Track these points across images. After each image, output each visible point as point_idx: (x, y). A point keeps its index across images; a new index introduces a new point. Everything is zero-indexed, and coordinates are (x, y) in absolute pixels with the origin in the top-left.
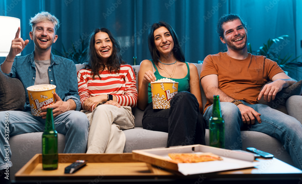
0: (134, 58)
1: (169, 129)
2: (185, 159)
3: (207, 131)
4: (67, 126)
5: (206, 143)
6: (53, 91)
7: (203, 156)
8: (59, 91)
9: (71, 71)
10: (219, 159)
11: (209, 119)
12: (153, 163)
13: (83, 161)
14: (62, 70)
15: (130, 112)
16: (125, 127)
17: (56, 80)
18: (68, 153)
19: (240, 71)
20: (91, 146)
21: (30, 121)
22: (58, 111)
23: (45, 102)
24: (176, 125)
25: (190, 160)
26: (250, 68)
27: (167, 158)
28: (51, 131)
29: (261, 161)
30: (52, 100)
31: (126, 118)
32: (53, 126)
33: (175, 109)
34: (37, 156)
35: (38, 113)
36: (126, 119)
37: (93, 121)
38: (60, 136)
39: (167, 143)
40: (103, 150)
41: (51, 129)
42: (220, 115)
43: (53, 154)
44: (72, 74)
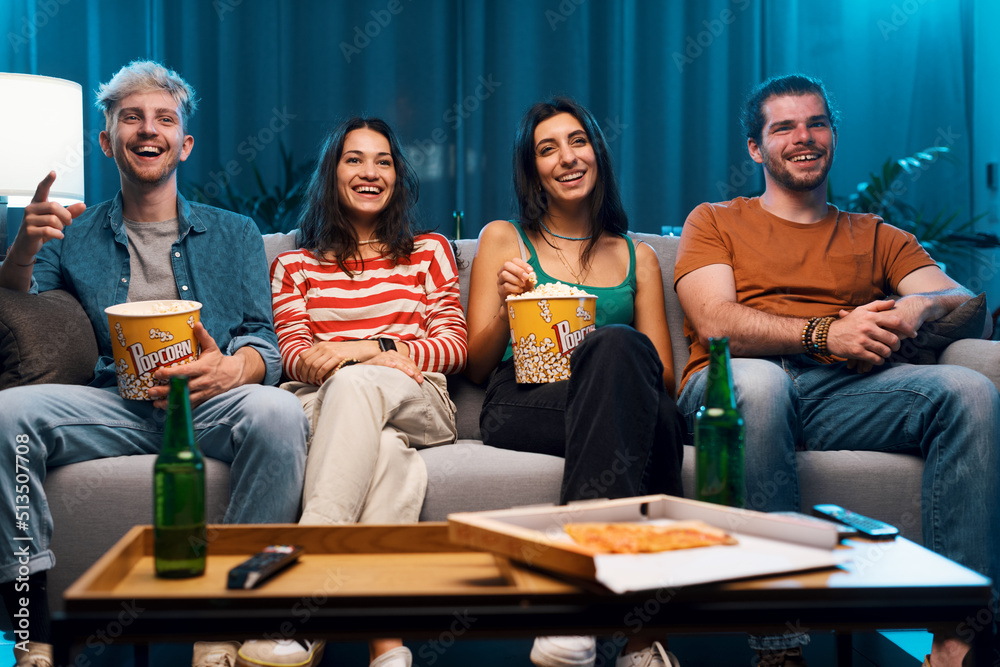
0: (455, 215)
1: (567, 445)
2: (617, 543)
3: (689, 453)
4: (237, 435)
5: (685, 490)
6: (191, 318)
7: (676, 532)
8: (211, 321)
9: (246, 252)
10: (726, 542)
11: (696, 412)
12: (516, 555)
13: (288, 550)
14: (216, 253)
15: (443, 390)
16: (425, 440)
17: (199, 284)
18: (241, 523)
19: (801, 260)
20: (315, 499)
21: (114, 418)
22: (205, 387)
23: (164, 354)
24: (590, 432)
25: (635, 545)
26: (832, 253)
27: (560, 539)
28: (182, 450)
29: (859, 547)
30: (188, 348)
31: (429, 408)
32: (191, 434)
33: (587, 383)
34: (136, 531)
35: (139, 390)
36: (430, 412)
37: (321, 419)
38: (212, 469)
39: (562, 492)
40: (355, 511)
41: (185, 446)
42: (729, 401)
43: (192, 526)
44: (248, 262)
